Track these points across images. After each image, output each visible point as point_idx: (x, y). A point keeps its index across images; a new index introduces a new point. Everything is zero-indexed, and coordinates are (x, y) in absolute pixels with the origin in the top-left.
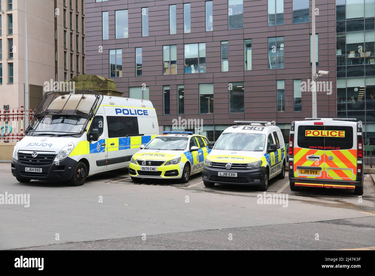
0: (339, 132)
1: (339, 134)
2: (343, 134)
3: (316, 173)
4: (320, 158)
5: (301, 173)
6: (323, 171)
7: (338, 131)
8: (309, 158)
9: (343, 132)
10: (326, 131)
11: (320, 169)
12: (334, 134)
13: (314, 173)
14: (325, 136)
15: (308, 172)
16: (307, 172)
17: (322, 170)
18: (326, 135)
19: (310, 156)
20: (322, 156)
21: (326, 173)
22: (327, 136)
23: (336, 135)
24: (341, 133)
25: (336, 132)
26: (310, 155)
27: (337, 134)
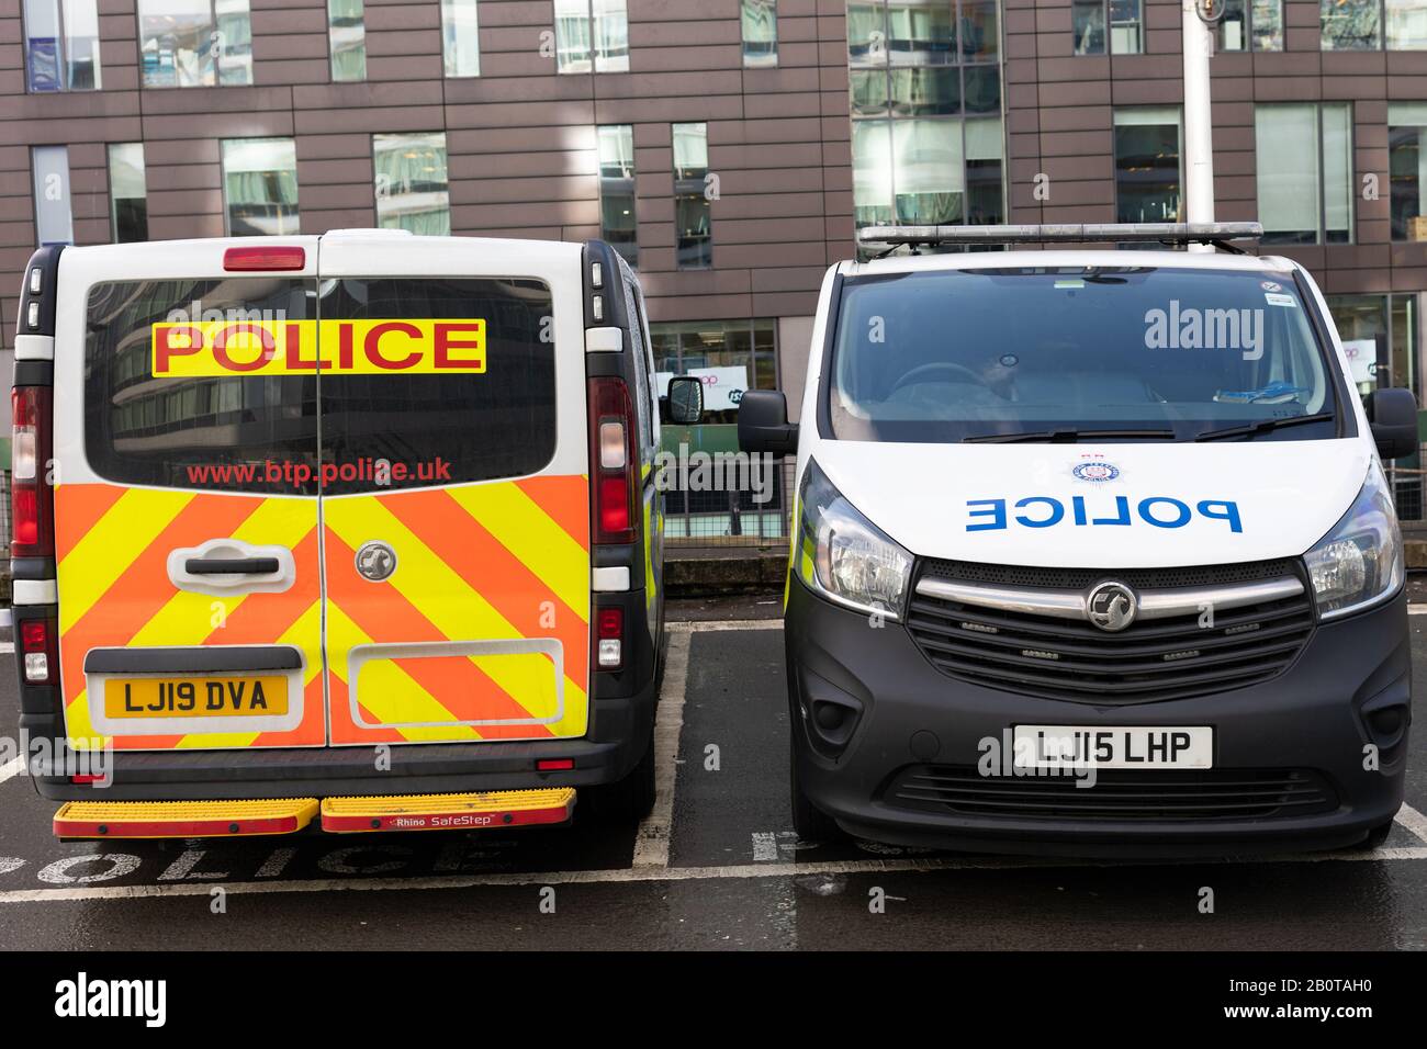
0: (440, 332)
1: (442, 345)
2: (473, 345)
3: (259, 699)
4: (287, 571)
5: (129, 708)
6: (317, 681)
7: (427, 326)
8: (194, 568)
9: (474, 328)
10: (331, 328)
11: (290, 661)
12: (395, 345)
13: (237, 703)
14: (324, 372)
15: (191, 696)
16: (177, 700)
17: (311, 670)
18: (328, 365)
19: (199, 552)
20: (303, 552)
21: (341, 689)
22: (336, 370)
23: (415, 358)
24: (452, 336)
25: (415, 333)
26: (194, 544)
27: (426, 345)
